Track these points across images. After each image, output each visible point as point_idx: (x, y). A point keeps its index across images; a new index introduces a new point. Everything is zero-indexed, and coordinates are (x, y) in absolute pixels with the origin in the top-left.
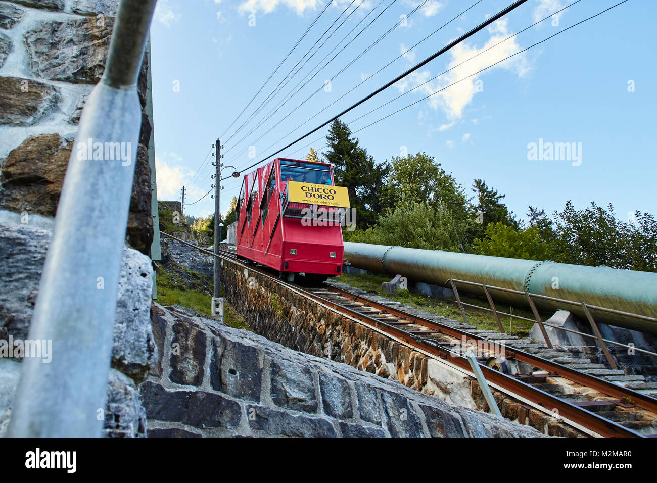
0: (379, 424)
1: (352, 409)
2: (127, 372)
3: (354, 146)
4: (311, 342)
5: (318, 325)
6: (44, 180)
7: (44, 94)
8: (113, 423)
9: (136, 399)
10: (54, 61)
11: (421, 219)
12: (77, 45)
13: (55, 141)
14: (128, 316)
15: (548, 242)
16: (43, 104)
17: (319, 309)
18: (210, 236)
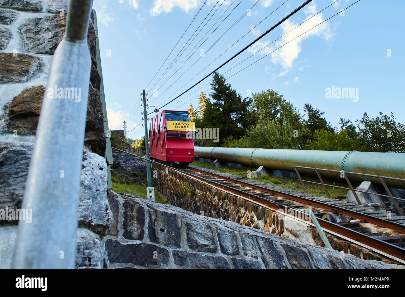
0: (256, 257)
1: (238, 249)
2: (95, 230)
3: (228, 88)
4: (210, 211)
5: (214, 200)
6: (35, 114)
7: (33, 62)
8: (87, 262)
9: (101, 247)
10: (38, 42)
11: (273, 131)
12: (51, 31)
13: (41, 90)
14: (93, 195)
15: (353, 139)
16: (32, 69)
17: (213, 190)
18: (143, 150)
